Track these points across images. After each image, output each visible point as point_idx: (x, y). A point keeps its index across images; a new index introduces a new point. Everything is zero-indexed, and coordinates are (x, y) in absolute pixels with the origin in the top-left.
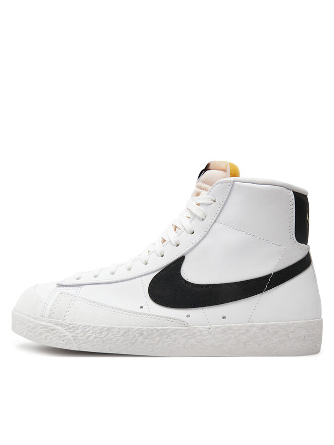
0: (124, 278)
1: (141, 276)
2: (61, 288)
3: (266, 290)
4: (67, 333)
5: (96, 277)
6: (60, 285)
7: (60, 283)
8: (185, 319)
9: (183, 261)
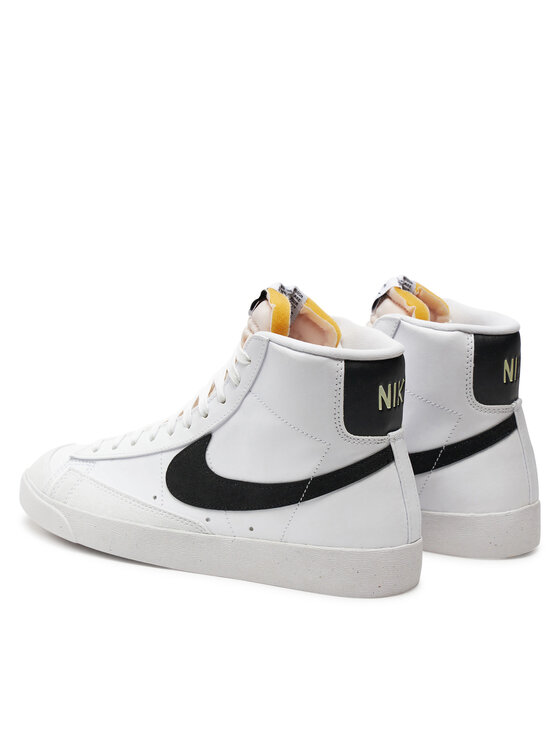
0: (141, 453)
1: (162, 452)
2: (74, 462)
3: (303, 500)
4: (65, 519)
5: (115, 448)
6: (72, 458)
7: (73, 455)
8: (203, 523)
9: (209, 441)
